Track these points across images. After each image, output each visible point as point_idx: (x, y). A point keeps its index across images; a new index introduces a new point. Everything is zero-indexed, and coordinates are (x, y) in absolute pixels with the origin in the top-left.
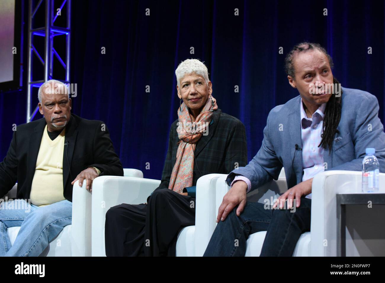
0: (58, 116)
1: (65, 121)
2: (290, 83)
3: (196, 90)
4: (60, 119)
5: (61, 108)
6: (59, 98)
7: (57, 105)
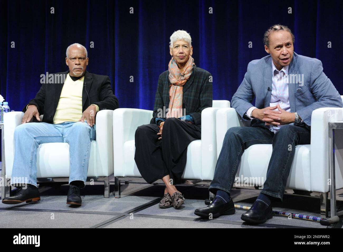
0: (78, 67)
1: (82, 71)
2: (266, 50)
3: (183, 51)
4: (79, 69)
5: (80, 62)
6: (79, 55)
7: (77, 59)
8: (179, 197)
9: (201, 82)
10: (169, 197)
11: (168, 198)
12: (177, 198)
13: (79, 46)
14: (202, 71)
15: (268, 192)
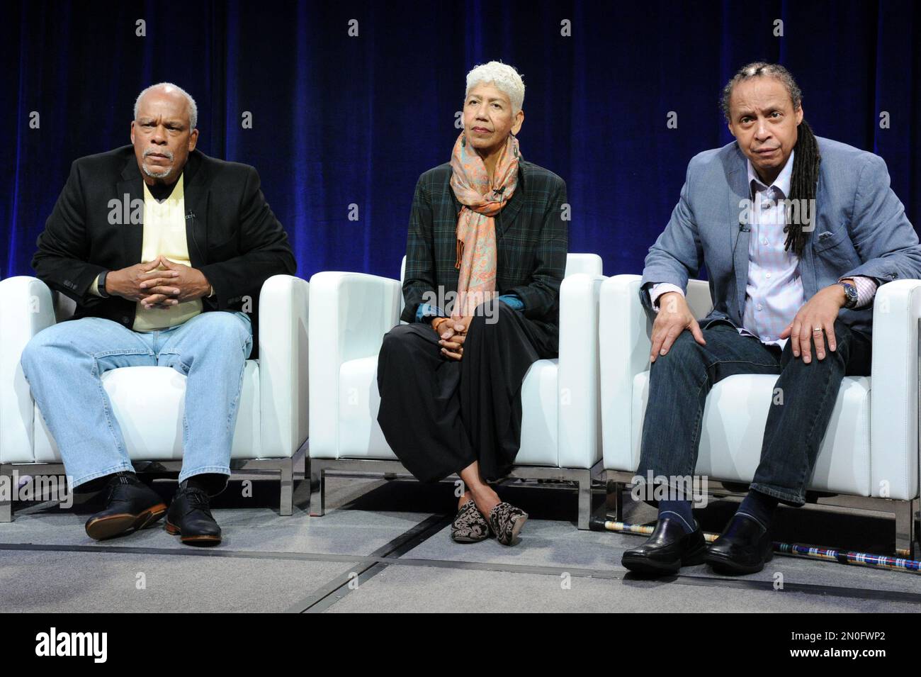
1: (169, 165)
4: (159, 158)
5: (166, 137)
6: (167, 116)
7: (160, 127)
8: (510, 512)
9: (544, 205)
10: (476, 512)
11: (473, 515)
12: (506, 516)
13: (169, 88)
14: (545, 174)
15: (772, 488)
